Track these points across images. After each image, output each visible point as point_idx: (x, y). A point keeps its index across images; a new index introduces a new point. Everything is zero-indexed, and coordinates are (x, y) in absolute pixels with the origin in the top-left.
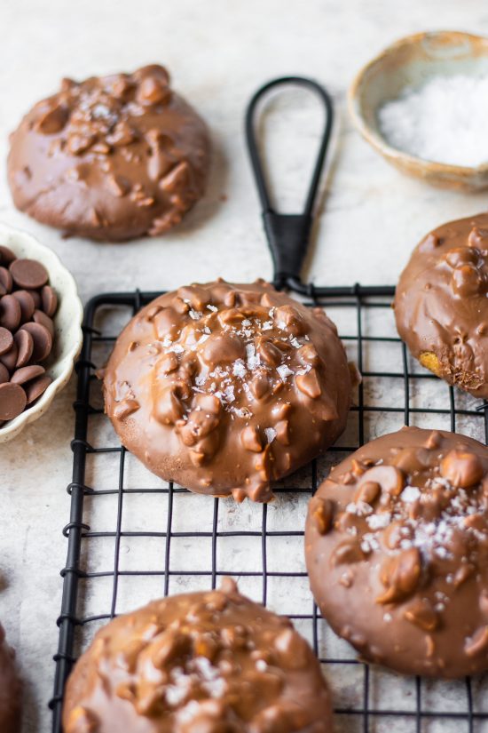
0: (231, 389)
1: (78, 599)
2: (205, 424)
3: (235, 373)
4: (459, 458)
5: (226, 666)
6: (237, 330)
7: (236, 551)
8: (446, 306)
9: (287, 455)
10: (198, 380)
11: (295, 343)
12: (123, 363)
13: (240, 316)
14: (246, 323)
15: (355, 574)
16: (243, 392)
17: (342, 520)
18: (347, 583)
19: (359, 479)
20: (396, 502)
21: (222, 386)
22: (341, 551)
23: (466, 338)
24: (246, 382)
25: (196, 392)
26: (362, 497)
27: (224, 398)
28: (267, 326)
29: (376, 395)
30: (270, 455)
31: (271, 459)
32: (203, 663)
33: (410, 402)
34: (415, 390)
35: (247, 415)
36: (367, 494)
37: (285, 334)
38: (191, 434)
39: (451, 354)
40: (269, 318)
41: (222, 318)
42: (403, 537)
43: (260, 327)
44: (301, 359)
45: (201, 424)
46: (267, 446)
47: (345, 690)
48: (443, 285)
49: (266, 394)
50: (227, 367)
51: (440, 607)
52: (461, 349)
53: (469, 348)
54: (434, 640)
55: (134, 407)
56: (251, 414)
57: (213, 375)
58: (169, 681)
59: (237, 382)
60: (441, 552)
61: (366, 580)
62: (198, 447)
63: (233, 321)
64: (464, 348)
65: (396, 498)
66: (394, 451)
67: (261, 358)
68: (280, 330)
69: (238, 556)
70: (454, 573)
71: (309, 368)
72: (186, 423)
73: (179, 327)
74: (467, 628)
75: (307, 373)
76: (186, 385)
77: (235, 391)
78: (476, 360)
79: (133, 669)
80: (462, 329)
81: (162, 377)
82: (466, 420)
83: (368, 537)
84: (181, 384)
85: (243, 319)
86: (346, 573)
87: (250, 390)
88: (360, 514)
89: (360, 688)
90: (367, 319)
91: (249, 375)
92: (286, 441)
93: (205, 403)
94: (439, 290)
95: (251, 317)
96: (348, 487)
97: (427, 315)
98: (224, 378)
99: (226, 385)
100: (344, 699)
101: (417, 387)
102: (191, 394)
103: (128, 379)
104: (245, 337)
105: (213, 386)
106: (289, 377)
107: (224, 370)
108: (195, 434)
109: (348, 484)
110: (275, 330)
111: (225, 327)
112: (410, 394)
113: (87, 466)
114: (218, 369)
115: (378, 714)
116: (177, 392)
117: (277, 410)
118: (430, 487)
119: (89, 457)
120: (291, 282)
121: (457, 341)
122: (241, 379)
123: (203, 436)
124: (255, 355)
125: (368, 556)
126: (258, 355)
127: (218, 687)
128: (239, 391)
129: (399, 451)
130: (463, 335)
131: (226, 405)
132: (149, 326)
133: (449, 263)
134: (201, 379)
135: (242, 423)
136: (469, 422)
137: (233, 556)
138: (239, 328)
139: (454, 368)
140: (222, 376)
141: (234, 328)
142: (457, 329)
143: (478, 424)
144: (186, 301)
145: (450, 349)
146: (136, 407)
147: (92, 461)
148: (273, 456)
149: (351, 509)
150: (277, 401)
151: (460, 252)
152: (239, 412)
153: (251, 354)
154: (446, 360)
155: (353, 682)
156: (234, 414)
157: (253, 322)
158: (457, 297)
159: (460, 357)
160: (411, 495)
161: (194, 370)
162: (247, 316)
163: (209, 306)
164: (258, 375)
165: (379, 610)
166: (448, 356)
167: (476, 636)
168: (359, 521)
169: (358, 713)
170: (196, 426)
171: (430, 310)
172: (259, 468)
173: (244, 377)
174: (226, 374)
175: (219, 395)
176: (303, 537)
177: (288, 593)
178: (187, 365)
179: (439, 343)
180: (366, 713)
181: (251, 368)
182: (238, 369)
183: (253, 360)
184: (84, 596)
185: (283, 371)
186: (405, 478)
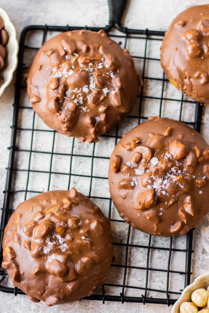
0: (81, 98)
1: (13, 180)
2: (68, 116)
3: (83, 91)
4: (178, 146)
5: (68, 237)
6: (86, 68)
7: (81, 162)
8: (183, 61)
9: (105, 127)
10: (67, 93)
11: (112, 75)
12: (35, 75)
13: (88, 61)
14: (91, 64)
15: (127, 194)
16: (87, 99)
17: (124, 168)
18: (124, 197)
19: (133, 149)
20: (148, 163)
21: (77, 96)
22: (122, 184)
23: (190, 78)
24: (88, 95)
25: (65, 99)
26: (133, 159)
27: (78, 102)
28: (100, 66)
29: (149, 88)
30: (97, 128)
31: (97, 130)
32: (59, 237)
33: (164, 93)
34: (167, 86)
35: (88, 111)
36: (136, 158)
37: (108, 71)
38: (62, 120)
39: (182, 83)
40: (102, 62)
41: (81, 61)
42: (148, 183)
43: (97, 66)
44: (114, 85)
45: (67, 116)
46: (96, 124)
47: (120, 232)
48: (183, 50)
49: (97, 102)
50: (80, 88)
51: (161, 214)
52: (187, 82)
53: (191, 82)
54: (157, 226)
55: (39, 100)
56: (90, 110)
57: (74, 91)
58: (45, 244)
59: (85, 95)
60: (164, 193)
61: (132, 197)
62: (65, 125)
63: (86, 64)
64: (188, 82)
65: (148, 162)
66: (150, 135)
67: (96, 85)
68: (106, 68)
69: (81, 164)
70: (168, 201)
71: (117, 90)
72: (60, 114)
73: (60, 63)
74: (172, 222)
75: (116, 93)
76: (61, 96)
77: (83, 99)
78: (193, 88)
79: (30, 234)
80: (189, 74)
81: (51, 91)
82: (188, 104)
83: (134, 179)
84: (59, 96)
85: (89, 63)
86: (123, 192)
87: (90, 99)
88: (132, 167)
89: (127, 232)
90: (150, 46)
91: (90, 92)
92: (104, 122)
93: (69, 106)
94: (180, 52)
95: (93, 61)
96: (128, 152)
97: (174, 64)
98: (78, 93)
99: (79, 96)
100: (119, 236)
101: (168, 85)
102: (64, 100)
103: (37, 85)
104: (90, 72)
105: (74, 96)
106: (108, 94)
107: (79, 89)
108: (64, 121)
109: (128, 150)
110: (104, 67)
111: (81, 65)
112: (165, 89)
113: (19, 114)
114: (76, 89)
115: (133, 246)
116: (57, 100)
117: (102, 109)
118: (163, 158)
119: (20, 110)
120: (116, 25)
121: (186, 78)
122: (86, 94)
123: (67, 121)
124: (93, 83)
125: (133, 188)
126: (94, 83)
127: (64, 247)
128: (85, 99)
129: (153, 136)
130: (189, 76)
131: (78, 106)
132: (48, 58)
133: (186, 38)
134: (69, 92)
135: (86, 114)
136: (189, 105)
137: (79, 164)
138: (87, 66)
139: (183, 89)
140: (78, 92)
141: (85, 66)
142: (186, 73)
143: (193, 107)
144: (65, 48)
145: (183, 81)
146: (40, 100)
147: (22, 112)
148: (98, 128)
149: (128, 164)
150: (102, 105)
151: (193, 34)
152: (84, 109)
153: (91, 82)
154: (180, 85)
155: (124, 229)
156: (82, 109)
157: (94, 63)
158: (188, 58)
159: (186, 85)
160: (154, 161)
161: (66, 88)
162: (91, 61)
163: (75, 54)
164: (94, 92)
165: (136, 211)
166: (181, 84)
167: (175, 226)
168: (131, 170)
169: (125, 245)
170: (64, 117)
171: (175, 62)
172: (91, 134)
173: (88, 92)
174: (79, 91)
175: (75, 101)
176: (109, 160)
177: (101, 185)
178: (62, 86)
179: (178, 77)
180: (127, 245)
181: (91, 89)
182: (85, 90)
183: (92, 86)
184: (15, 179)
185: (105, 91)
186: (153, 152)
